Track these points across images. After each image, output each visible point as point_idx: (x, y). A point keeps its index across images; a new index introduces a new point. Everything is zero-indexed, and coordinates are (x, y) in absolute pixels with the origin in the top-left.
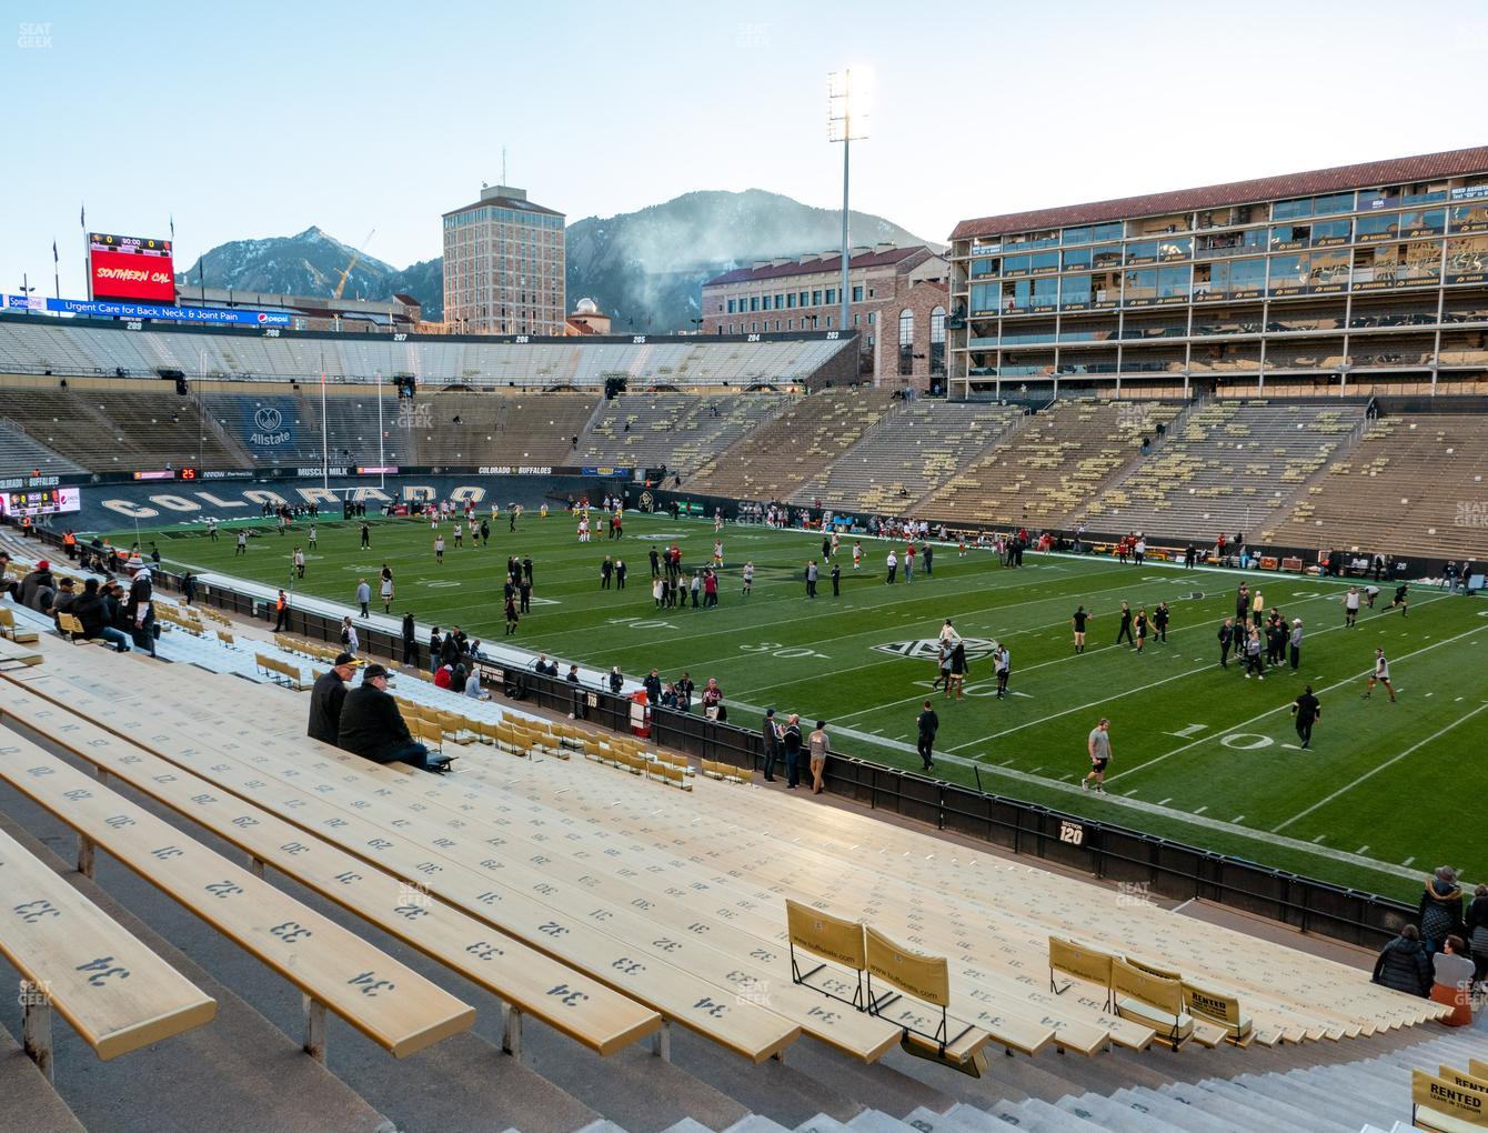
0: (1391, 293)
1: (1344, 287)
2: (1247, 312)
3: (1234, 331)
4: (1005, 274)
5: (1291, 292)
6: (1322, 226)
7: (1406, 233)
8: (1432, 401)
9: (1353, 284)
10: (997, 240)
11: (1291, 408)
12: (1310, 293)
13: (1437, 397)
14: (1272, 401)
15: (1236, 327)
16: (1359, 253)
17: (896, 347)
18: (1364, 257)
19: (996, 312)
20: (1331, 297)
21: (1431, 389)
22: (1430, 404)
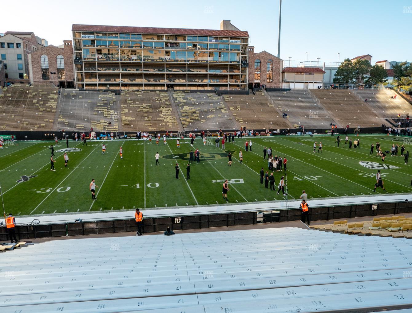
0: (218, 64)
1: (207, 61)
2: (182, 66)
3: (179, 71)
4: (97, 46)
5: (193, 61)
6: (200, 44)
7: (220, 49)
8: (229, 92)
9: (209, 61)
10: (93, 34)
11: (198, 93)
12: (198, 62)
13: (229, 91)
14: (191, 91)
15: (179, 70)
16: (210, 53)
17: (41, 69)
18: (211, 54)
19: (95, 59)
20: (204, 64)
21: (229, 89)
22: (228, 92)
